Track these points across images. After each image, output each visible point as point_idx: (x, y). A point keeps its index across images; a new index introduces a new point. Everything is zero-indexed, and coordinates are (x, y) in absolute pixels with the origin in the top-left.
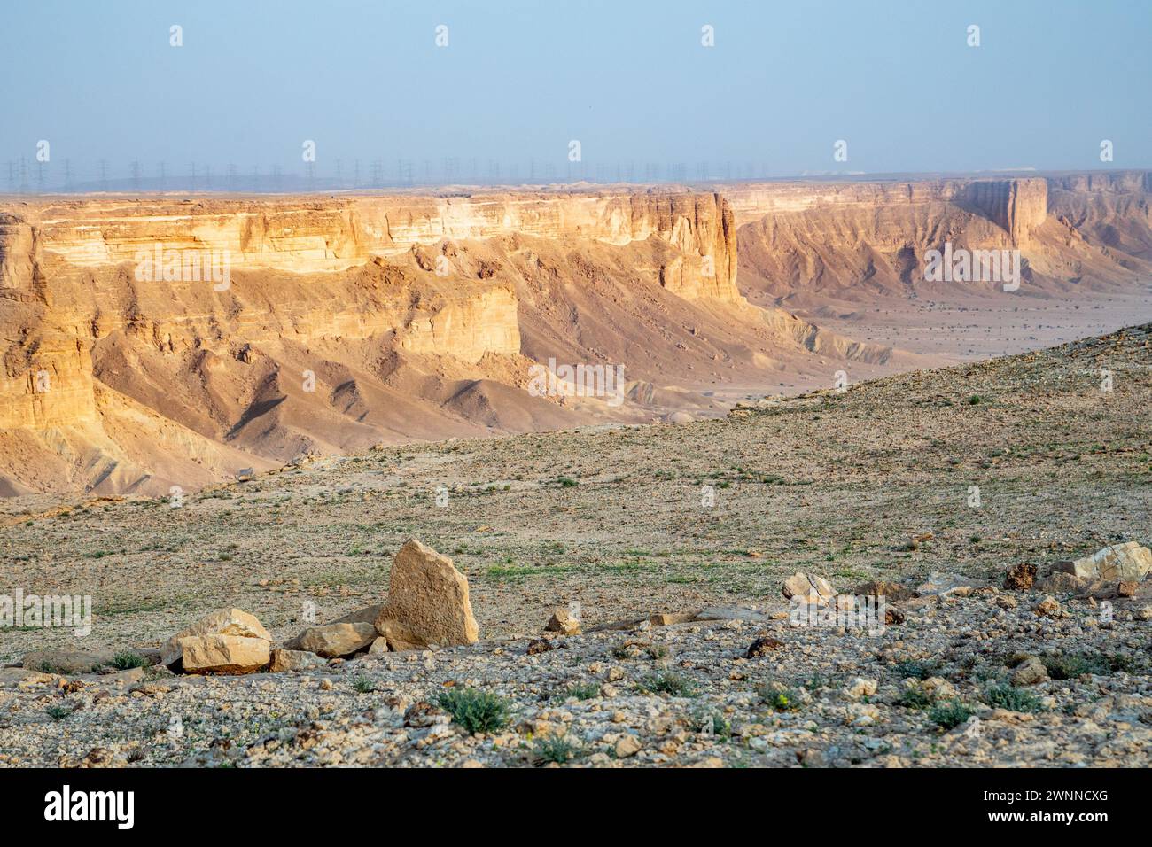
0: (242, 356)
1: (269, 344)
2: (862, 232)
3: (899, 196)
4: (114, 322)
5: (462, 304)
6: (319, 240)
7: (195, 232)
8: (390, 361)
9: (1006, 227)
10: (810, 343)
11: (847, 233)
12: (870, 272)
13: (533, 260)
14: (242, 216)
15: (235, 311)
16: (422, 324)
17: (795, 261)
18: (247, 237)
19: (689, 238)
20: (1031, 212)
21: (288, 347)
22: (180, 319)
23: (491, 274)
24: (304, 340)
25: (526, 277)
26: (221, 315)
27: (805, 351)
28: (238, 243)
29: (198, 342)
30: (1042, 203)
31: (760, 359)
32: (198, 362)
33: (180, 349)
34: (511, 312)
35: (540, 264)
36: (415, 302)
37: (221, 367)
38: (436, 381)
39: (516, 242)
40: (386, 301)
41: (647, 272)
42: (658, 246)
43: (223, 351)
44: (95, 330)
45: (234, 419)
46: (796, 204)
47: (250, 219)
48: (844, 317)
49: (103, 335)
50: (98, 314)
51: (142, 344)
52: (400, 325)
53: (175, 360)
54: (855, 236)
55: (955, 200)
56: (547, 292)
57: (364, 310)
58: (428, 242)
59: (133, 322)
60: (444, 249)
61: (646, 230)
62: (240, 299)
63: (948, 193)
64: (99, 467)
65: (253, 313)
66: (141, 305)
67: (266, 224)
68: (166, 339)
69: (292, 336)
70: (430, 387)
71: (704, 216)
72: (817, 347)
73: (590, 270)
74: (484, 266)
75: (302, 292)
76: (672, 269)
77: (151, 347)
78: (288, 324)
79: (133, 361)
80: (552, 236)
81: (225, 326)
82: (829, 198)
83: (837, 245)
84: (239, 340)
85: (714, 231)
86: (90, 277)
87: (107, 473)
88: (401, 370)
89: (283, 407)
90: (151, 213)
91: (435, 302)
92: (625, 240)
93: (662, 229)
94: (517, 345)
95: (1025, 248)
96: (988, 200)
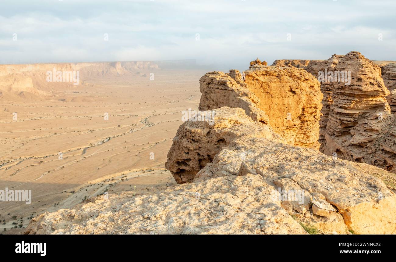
2: (97, 69)
5: (23, 80)
8: (10, 89)
9: (115, 68)
10: (83, 84)
11: (95, 69)
12: (98, 74)
13: (42, 73)
16: (16, 83)
17: (88, 72)
20: (119, 66)
23: (35, 75)
25: (40, 75)
27: (82, 85)
30: (120, 66)
31: (74, 86)
34: (31, 81)
35: (42, 74)
36: (15, 80)
38: (17, 92)
39: (39, 71)
40: (10, 80)
46: (89, 65)
48: (93, 80)
52: (12, 83)
54: (96, 69)
57: (6, 81)
58: (25, 71)
60: (28, 72)
63: (108, 64)
71: (68, 67)
72: (84, 84)
74: (34, 74)
82: (93, 64)
83: (94, 71)
88: (12, 90)
91: (18, 80)
93: (61, 68)
94: (32, 86)
95: (118, 71)
96: (113, 64)
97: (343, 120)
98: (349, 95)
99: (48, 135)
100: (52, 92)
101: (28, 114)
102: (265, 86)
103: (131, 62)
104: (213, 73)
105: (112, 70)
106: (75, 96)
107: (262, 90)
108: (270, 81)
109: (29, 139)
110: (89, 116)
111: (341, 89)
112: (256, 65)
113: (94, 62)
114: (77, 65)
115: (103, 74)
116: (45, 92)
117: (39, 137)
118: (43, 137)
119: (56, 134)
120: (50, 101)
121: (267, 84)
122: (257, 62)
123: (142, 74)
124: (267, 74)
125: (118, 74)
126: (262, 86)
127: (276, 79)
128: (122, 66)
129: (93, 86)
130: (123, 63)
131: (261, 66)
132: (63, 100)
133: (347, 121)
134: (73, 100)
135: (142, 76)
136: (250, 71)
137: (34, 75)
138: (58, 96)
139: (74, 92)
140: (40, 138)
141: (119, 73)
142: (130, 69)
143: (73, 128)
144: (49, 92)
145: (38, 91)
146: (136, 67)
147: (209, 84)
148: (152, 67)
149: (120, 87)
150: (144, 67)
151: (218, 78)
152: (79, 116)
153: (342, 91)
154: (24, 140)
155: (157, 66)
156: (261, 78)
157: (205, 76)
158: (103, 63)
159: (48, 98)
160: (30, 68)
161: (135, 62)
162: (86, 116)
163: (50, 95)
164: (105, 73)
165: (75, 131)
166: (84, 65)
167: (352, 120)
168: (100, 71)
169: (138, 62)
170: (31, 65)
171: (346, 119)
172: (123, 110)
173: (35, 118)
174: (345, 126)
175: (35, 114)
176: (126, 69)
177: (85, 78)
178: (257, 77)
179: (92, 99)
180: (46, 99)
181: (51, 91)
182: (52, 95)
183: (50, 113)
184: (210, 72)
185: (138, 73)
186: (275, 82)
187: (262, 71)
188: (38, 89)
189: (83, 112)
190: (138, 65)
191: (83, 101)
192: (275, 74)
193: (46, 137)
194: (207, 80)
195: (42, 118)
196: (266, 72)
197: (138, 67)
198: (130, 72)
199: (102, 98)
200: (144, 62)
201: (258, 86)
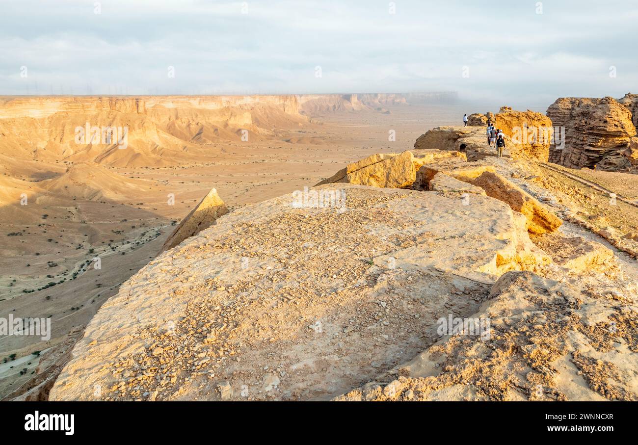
0: (197, 124)
1: (203, 122)
2: (327, 103)
3: (333, 97)
4: (173, 118)
5: (240, 115)
6: (214, 103)
7: (190, 102)
8: (226, 125)
9: (350, 102)
10: (310, 122)
11: (325, 102)
12: (328, 109)
14: (199, 99)
15: (197, 116)
16: (233, 119)
17: (316, 107)
18: (200, 103)
19: (290, 103)
20: (354, 100)
21: (206, 123)
22: (186, 117)
24: (210, 121)
25: (260, 109)
26: (194, 117)
27: (309, 123)
28: (198, 104)
29: (189, 122)
31: (300, 124)
32: (189, 125)
33: (186, 123)
34: (250, 116)
35: (262, 107)
36: (232, 114)
37: (193, 126)
38: (234, 129)
39: (258, 104)
40: (226, 114)
41: (282, 109)
42: (284, 105)
43: (194, 123)
44: (170, 119)
45: (194, 136)
46: (317, 98)
47: (200, 100)
48: (322, 117)
49: (171, 120)
50: (170, 117)
51: (179, 122)
52: (228, 118)
53: (184, 125)
55: (342, 97)
56: (263, 112)
57: (222, 116)
58: (242, 103)
59: (177, 118)
60: (245, 105)
61: (282, 102)
62: (198, 114)
63: (341, 96)
64: (156, 146)
65: (200, 116)
66: (179, 115)
67: (203, 100)
68: (183, 121)
69: (207, 121)
70: (232, 130)
71: (292, 99)
73: (272, 109)
75: (210, 113)
76: (286, 109)
77: (180, 123)
78: (207, 118)
79: (176, 125)
80: (265, 102)
81: (194, 119)
83: (323, 104)
84: (197, 121)
85: (294, 102)
86: (169, 110)
87: (157, 147)
88: (228, 127)
89: (203, 134)
90: (181, 98)
91: (235, 114)
92: (278, 103)
93: (285, 101)
94: (251, 122)
95: (353, 105)
96: (347, 97)
97: (589, 156)
98: (597, 135)
99: (273, 181)
100: (274, 131)
101: (247, 156)
102: (508, 123)
103: (370, 94)
104: (475, 114)
105: (347, 104)
106: (301, 136)
107: (507, 125)
108: (512, 120)
109: (252, 184)
110: (320, 161)
111: (591, 130)
112: (505, 110)
113: (323, 94)
114: (302, 97)
115: (334, 110)
116: (265, 130)
117: (263, 183)
118: (268, 183)
119: (282, 180)
120: (272, 141)
121: (510, 122)
122: (505, 108)
123: (384, 110)
124: (510, 115)
125: (353, 109)
126: (506, 123)
127: (516, 119)
128: (358, 99)
129: (322, 124)
130: (360, 96)
131: (507, 110)
132: (288, 141)
133: (593, 156)
134: (299, 141)
135: (384, 113)
136: (499, 114)
137: (252, 109)
138: (281, 135)
139: (300, 132)
140: (265, 185)
141: (355, 109)
142: (369, 104)
143: (302, 175)
144: (271, 130)
145: (258, 129)
146: (376, 101)
147: (472, 120)
148: (398, 100)
149: (356, 126)
150: (386, 101)
151: (478, 117)
152: (308, 161)
153: (591, 131)
154: (247, 185)
155: (404, 100)
156: (506, 118)
157: (471, 116)
158: (335, 96)
159: (270, 138)
160: (248, 100)
161: (376, 95)
162: (315, 161)
163: (271, 134)
164: (337, 108)
165: (304, 179)
166: (310, 98)
167: (597, 156)
168: (331, 105)
169: (379, 95)
170: (249, 97)
171: (591, 155)
172: (361, 155)
173: (257, 161)
174: (591, 161)
175: (256, 156)
176: (364, 104)
177: (312, 114)
178: (503, 117)
179: (322, 141)
180: (268, 139)
181: (272, 130)
182: (273, 134)
183: (274, 156)
184: (474, 113)
185: (379, 109)
186: (515, 121)
187: (507, 114)
188: (258, 126)
189: (311, 156)
190: (379, 98)
191: (311, 142)
192: (515, 115)
193: (271, 183)
194: (471, 118)
195: (265, 161)
196: (510, 114)
197: (379, 102)
198: (369, 108)
199: (334, 139)
200: (388, 95)
201: (504, 123)
